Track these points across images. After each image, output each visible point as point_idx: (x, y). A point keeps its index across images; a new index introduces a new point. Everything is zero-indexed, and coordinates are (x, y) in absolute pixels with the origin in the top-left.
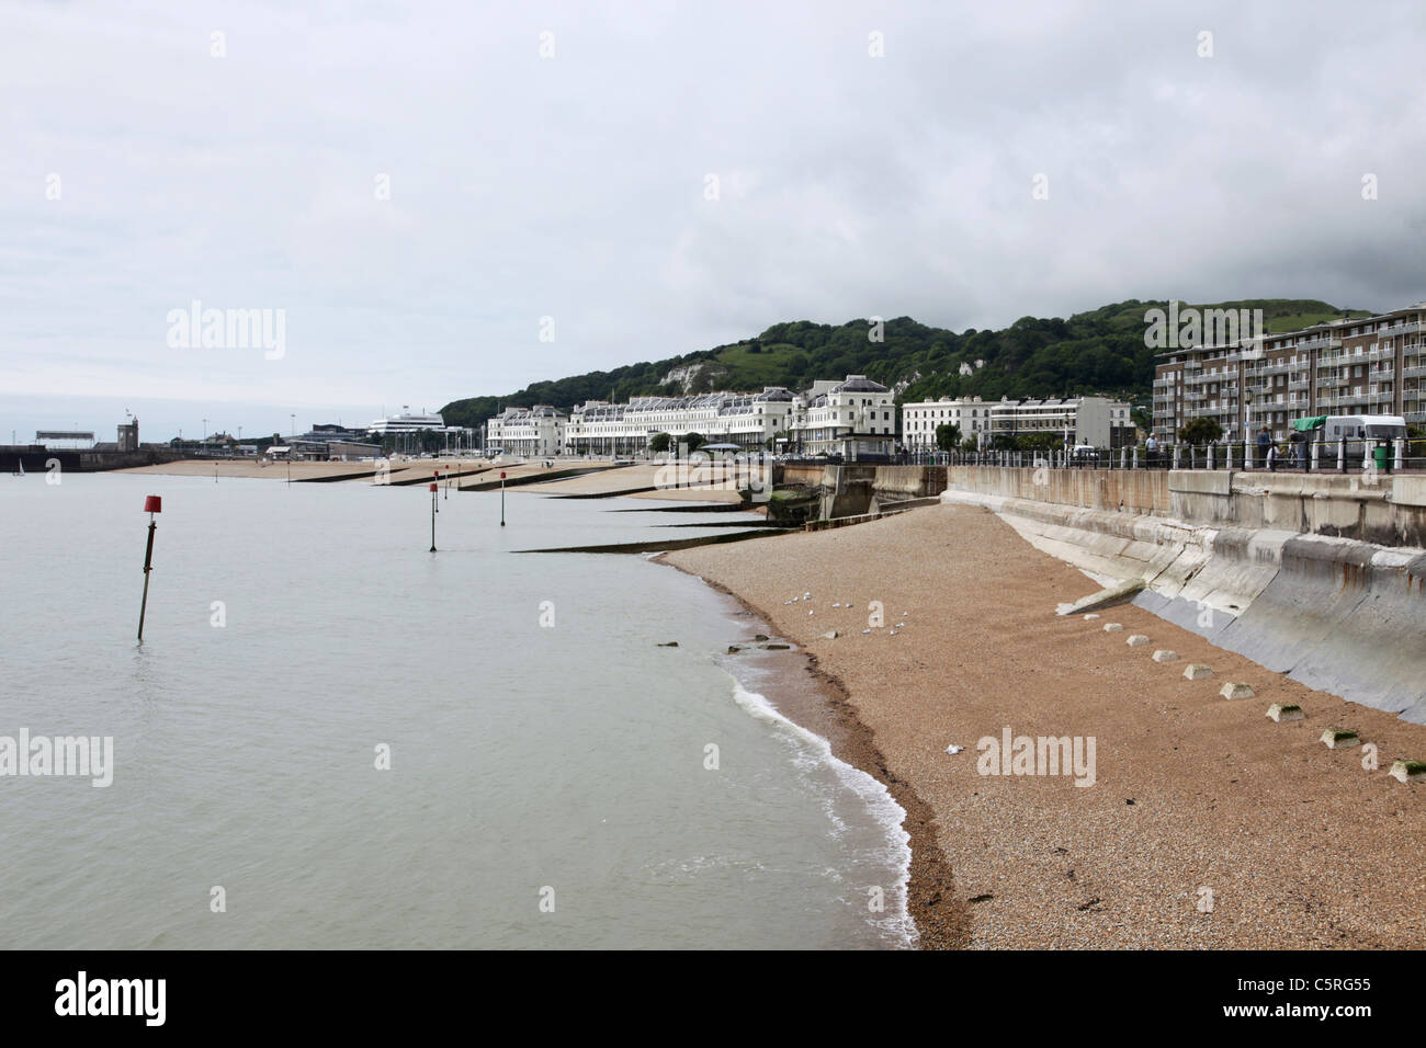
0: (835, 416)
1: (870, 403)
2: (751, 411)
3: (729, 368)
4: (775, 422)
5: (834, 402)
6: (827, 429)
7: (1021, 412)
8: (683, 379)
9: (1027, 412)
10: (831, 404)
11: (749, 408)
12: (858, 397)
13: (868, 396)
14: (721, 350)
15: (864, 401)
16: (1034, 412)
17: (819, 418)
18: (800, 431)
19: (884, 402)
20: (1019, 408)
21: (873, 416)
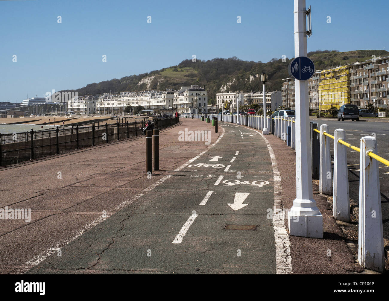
0: (187, 100)
1: (199, 95)
2: (161, 97)
3: (165, 77)
4: (169, 101)
5: (187, 95)
6: (184, 104)
7: (253, 96)
8: (147, 82)
9: (256, 96)
10: (186, 95)
11: (160, 96)
12: (195, 93)
13: (198, 92)
14: (163, 70)
15: (197, 94)
16: (258, 96)
17: (182, 100)
18: (177, 105)
19: (204, 94)
20: (253, 95)
21: (200, 99)
